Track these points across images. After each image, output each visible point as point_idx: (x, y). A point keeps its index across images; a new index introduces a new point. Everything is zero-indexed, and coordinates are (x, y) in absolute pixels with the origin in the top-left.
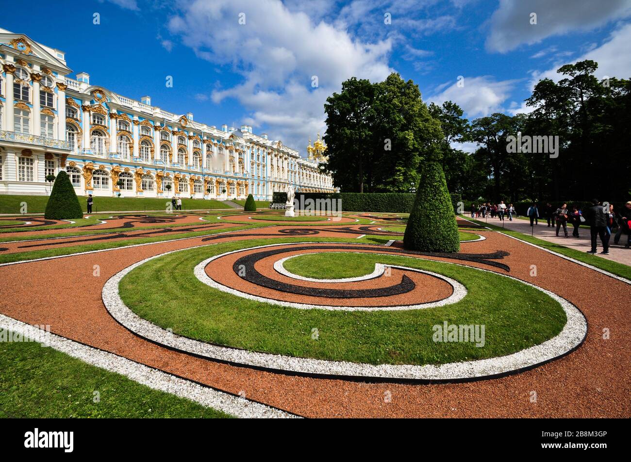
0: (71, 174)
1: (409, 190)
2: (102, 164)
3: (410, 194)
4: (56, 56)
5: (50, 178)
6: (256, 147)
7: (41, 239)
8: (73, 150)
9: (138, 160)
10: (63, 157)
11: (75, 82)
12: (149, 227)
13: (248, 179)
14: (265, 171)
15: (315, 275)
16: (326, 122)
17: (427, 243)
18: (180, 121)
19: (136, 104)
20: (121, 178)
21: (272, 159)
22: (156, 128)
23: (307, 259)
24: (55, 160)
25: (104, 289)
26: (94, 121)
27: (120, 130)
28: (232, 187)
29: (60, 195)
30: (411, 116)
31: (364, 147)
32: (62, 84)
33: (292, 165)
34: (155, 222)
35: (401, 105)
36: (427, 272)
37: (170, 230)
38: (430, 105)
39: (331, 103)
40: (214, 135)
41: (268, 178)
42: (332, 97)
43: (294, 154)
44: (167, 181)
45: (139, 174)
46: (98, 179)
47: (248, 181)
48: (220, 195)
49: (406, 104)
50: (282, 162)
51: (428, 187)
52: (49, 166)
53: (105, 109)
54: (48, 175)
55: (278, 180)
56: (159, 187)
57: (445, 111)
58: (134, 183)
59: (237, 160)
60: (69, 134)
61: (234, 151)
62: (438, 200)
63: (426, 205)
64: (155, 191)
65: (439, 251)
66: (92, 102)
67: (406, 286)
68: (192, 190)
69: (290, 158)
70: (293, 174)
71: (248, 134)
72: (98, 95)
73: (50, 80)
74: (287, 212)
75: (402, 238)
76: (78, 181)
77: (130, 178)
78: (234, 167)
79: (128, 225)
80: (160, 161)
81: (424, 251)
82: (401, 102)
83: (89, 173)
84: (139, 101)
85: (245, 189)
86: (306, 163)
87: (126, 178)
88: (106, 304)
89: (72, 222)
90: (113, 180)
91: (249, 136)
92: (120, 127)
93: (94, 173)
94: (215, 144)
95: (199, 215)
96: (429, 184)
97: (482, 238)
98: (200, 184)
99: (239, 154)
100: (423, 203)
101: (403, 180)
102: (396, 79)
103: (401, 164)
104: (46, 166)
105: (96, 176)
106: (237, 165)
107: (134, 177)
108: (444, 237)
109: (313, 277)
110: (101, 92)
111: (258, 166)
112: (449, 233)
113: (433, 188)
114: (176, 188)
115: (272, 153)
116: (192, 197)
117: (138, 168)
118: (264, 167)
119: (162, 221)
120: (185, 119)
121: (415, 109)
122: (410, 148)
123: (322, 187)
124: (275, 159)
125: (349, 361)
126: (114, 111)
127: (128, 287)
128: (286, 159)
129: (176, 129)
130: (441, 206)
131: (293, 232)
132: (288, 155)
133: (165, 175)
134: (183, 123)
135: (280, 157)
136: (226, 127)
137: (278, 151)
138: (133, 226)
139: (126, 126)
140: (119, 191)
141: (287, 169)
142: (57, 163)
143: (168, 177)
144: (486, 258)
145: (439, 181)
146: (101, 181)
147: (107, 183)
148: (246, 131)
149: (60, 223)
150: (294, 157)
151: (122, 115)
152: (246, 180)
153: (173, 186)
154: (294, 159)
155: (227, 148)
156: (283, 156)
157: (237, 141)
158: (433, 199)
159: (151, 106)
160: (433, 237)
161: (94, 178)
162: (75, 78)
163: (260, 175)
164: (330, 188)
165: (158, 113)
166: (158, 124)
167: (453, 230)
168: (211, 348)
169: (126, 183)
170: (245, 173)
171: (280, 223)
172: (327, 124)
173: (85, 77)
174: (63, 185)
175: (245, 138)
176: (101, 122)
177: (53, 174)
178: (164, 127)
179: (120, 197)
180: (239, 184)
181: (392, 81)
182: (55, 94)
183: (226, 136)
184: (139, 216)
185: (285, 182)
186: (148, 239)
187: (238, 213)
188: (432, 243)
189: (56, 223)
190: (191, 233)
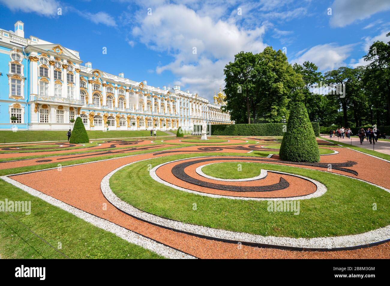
0: (83, 118)
1: (281, 121)
2: (99, 112)
3: (283, 123)
4: (74, 54)
5: (72, 121)
6: (183, 98)
7: (68, 155)
8: (84, 105)
9: (117, 109)
10: (79, 109)
11: (84, 67)
12: (124, 147)
13: (178, 117)
14: (188, 112)
15: (221, 176)
16: (225, 80)
17: (296, 156)
18: (140, 86)
19: (116, 77)
20: (109, 119)
21: (192, 105)
22: (127, 90)
23: (216, 166)
24: (75, 111)
25: (102, 183)
26: (94, 88)
27: (108, 93)
28: (169, 122)
29: (78, 130)
30: (281, 73)
31: (250, 94)
32: (78, 69)
33: (204, 108)
34: (127, 144)
35: (274, 66)
36: (297, 175)
37: (135, 149)
38: (294, 65)
39: (228, 68)
40: (159, 92)
41: (190, 117)
42: (229, 64)
43: (205, 101)
44: (133, 121)
45: (118, 117)
46: (97, 120)
47: (178, 119)
48: (162, 127)
49: (277, 65)
50: (199, 106)
51: (295, 119)
52: (72, 114)
53: (100, 82)
54: (71, 119)
55: (196, 118)
56: (129, 124)
57: (305, 68)
58: (115, 122)
59: (171, 107)
60: (82, 96)
61: (170, 101)
62: (302, 127)
63: (295, 130)
64: (127, 126)
65: (305, 161)
66: (93, 78)
67: (283, 185)
68: (146, 125)
69: (203, 104)
70: (205, 113)
71: (178, 91)
72: (96, 74)
73: (72, 67)
74: (202, 137)
75: (278, 153)
76: (86, 122)
77: (113, 120)
78: (170, 110)
79: (113, 146)
80: (129, 109)
81: (294, 161)
82: (274, 65)
83: (92, 118)
84: (118, 76)
85: (176, 124)
86: (213, 106)
87: (111, 120)
88: (103, 192)
89: (84, 145)
90: (105, 121)
91: (178, 92)
92: (108, 91)
93: (95, 118)
94: (159, 98)
95: (151, 139)
96: (296, 116)
97: (336, 152)
98: (151, 122)
99: (173, 103)
100: (292, 129)
101: (277, 114)
102: (270, 50)
103: (275, 104)
104: (70, 114)
105: (95, 119)
106: (172, 109)
107: (115, 119)
108: (308, 152)
109: (220, 178)
110: (97, 72)
111: (184, 109)
112: (311, 149)
113: (299, 119)
114: (138, 124)
115: (192, 101)
116: (146, 129)
117: (118, 113)
118: (187, 110)
119: (130, 144)
120: (142, 84)
121: (284, 68)
122: (281, 94)
123: (224, 121)
124: (194, 105)
125: (246, 233)
126: (105, 82)
127: (114, 182)
128: (200, 104)
129: (137, 90)
130: (305, 131)
131: (206, 149)
132: (202, 102)
133: (132, 117)
134: (141, 87)
135: (197, 103)
136: (165, 87)
137: (196, 100)
138: (115, 147)
139: (111, 90)
140: (107, 127)
141: (202, 110)
142: (75, 112)
143: (133, 118)
144: (340, 166)
145: (303, 115)
146: (98, 121)
147: (101, 123)
148: (177, 89)
149: (77, 146)
150: (206, 103)
151: (109, 84)
152: (177, 118)
153: (136, 123)
154: (205, 104)
155: (166, 100)
156: (199, 103)
157: (172, 95)
158: (299, 126)
159: (124, 78)
160: (300, 152)
161: (95, 120)
162: (84, 66)
163: (185, 115)
164: (228, 121)
165: (128, 82)
166: (128, 88)
167: (315, 147)
168: (161, 219)
169: (111, 122)
170: (176, 114)
171: (198, 144)
172: (226, 82)
173: (90, 64)
174: (79, 124)
175: (176, 93)
176: (98, 89)
177: (73, 118)
178: (131, 89)
179: (108, 130)
180: (173, 121)
181: (267, 52)
182: (75, 75)
183: (165, 93)
184: (118, 141)
185: (200, 118)
186: (124, 154)
187: (173, 138)
188: (299, 156)
189: (75, 146)
190: (147, 150)
